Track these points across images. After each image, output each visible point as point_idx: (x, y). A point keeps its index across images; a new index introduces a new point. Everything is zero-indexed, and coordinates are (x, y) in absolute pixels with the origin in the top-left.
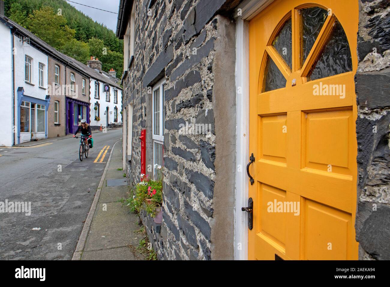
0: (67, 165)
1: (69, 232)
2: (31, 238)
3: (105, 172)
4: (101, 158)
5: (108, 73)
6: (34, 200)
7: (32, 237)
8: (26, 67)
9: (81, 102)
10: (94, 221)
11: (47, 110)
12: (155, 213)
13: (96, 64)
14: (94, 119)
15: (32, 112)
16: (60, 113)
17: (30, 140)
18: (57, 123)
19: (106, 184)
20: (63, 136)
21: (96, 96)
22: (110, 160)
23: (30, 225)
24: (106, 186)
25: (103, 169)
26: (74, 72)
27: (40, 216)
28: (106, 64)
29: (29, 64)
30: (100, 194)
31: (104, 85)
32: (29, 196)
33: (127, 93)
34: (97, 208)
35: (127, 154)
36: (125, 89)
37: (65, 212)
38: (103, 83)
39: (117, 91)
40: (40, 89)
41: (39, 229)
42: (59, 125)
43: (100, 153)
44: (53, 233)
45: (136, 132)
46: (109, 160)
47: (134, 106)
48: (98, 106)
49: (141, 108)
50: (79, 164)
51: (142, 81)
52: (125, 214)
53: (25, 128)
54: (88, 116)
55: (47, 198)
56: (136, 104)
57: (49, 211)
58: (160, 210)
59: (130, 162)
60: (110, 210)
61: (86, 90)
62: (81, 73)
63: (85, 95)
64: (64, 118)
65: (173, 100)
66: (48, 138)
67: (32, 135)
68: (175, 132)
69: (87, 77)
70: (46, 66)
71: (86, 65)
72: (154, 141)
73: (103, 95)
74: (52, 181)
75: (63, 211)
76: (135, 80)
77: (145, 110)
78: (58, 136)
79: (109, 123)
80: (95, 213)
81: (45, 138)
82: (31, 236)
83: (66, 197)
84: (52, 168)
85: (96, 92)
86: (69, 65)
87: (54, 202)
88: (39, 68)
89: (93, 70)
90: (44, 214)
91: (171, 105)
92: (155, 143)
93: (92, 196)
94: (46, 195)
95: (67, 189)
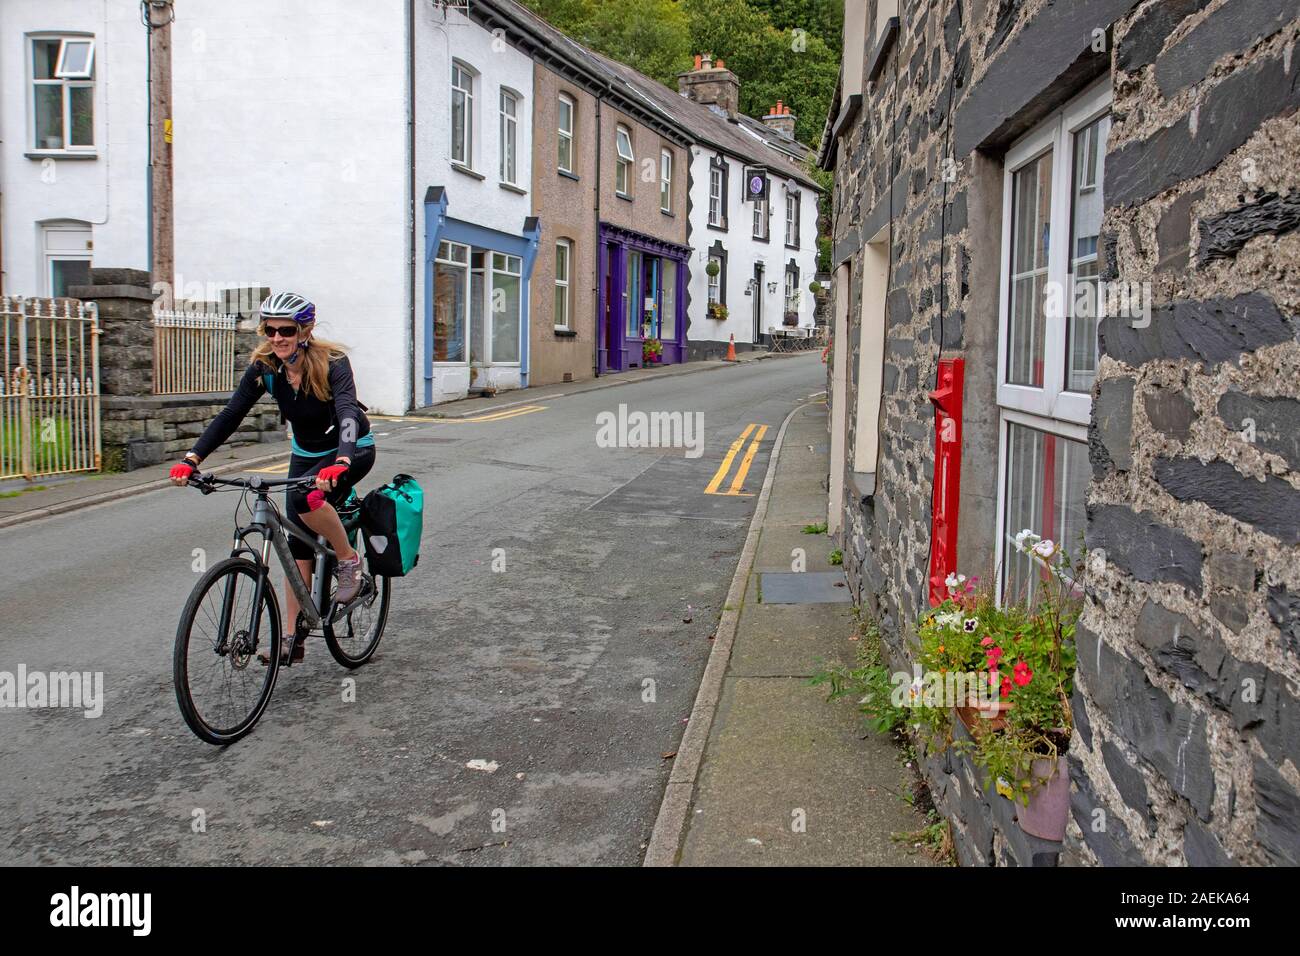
0: (599, 496)
1: (608, 799)
2: (460, 803)
3: (751, 537)
4: (732, 473)
5: (762, 121)
6: (476, 638)
7: (467, 802)
8: (457, 109)
9: (654, 241)
10: (714, 762)
11: (528, 276)
12: (1027, 784)
13: (714, 85)
14: (706, 311)
15: (473, 282)
16: (574, 285)
17: (467, 392)
18: (564, 328)
19: (759, 588)
20: (584, 381)
21: (715, 220)
22: (769, 486)
23: (458, 743)
24: (759, 600)
25: (741, 524)
26: (629, 120)
27: (498, 707)
28: (755, 84)
29: (467, 95)
30: (736, 633)
31: (748, 172)
32: (460, 621)
33: (859, 196)
34: (724, 698)
35: (849, 465)
36: (846, 180)
37: (592, 701)
38: (742, 165)
39: (797, 196)
40: (505, 194)
41: (493, 766)
42: (570, 335)
43: (731, 455)
44: (547, 793)
45: (906, 371)
46: (767, 483)
47: (892, 252)
48: (722, 258)
49: (942, 258)
50: (646, 496)
51: (949, 126)
52: (845, 740)
53: (450, 345)
54: (682, 300)
55: (523, 634)
56: (905, 238)
57: (531, 692)
58: (1057, 772)
59: (869, 501)
60: (781, 715)
61: (677, 192)
62: (657, 124)
63: (669, 216)
64: (590, 308)
65: (1173, 199)
66: (532, 386)
67: (474, 374)
68: (1186, 373)
69: (681, 139)
70: (525, 100)
71: (677, 91)
72: (1006, 416)
73: (741, 214)
74: (542, 562)
75: (586, 698)
76: (906, 131)
77: (965, 267)
78: (567, 378)
79: (765, 331)
80: (716, 721)
81: (520, 386)
82: (459, 797)
83: (596, 635)
84: (542, 506)
85: (713, 202)
86: (611, 94)
87: (551, 655)
88: (502, 109)
89: (701, 110)
90: (512, 704)
91: (1153, 225)
92: (1009, 423)
93: (699, 642)
94: (523, 619)
95: (602, 601)
